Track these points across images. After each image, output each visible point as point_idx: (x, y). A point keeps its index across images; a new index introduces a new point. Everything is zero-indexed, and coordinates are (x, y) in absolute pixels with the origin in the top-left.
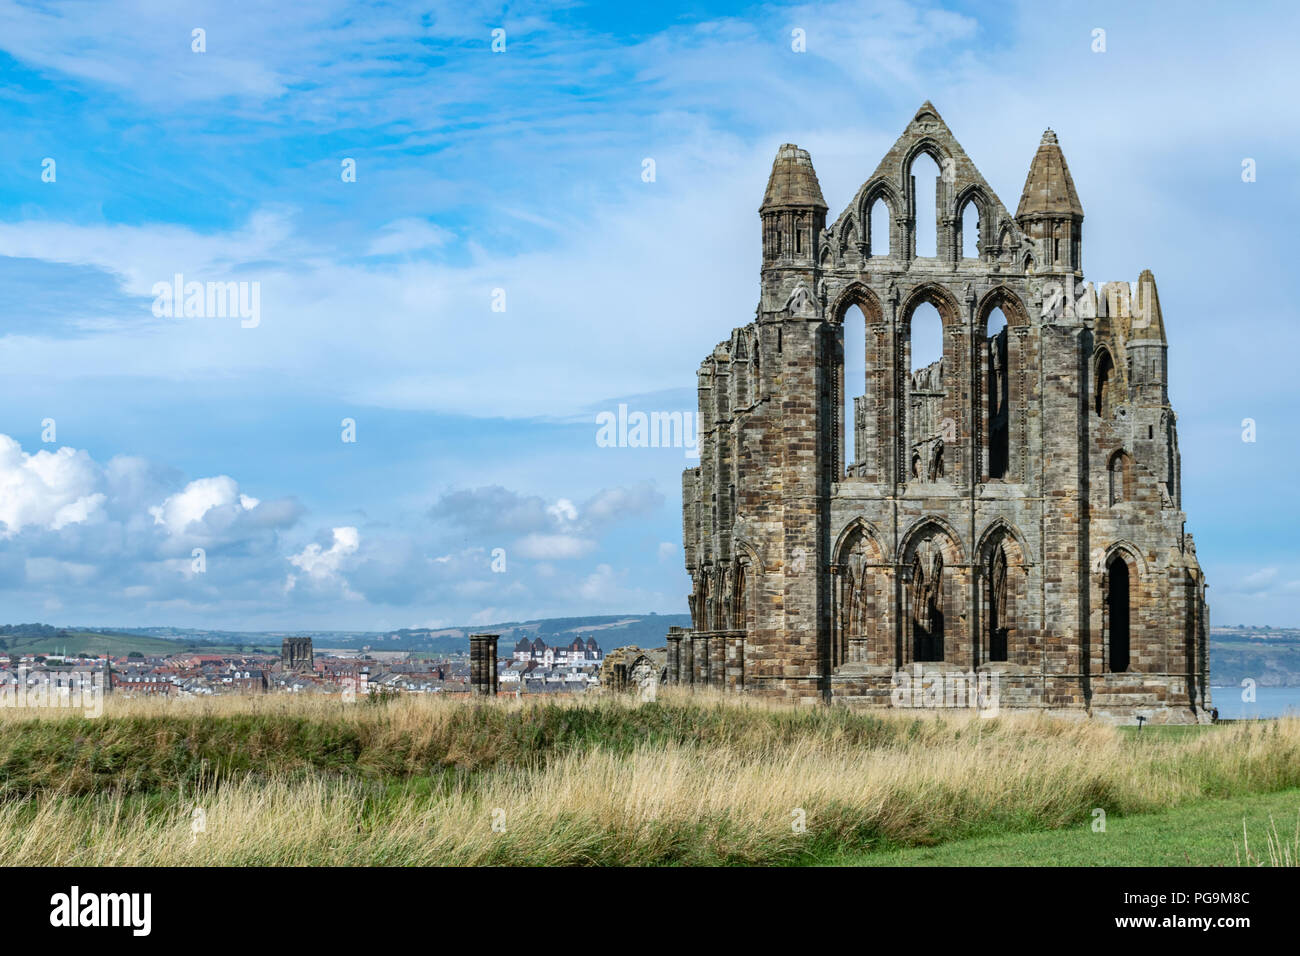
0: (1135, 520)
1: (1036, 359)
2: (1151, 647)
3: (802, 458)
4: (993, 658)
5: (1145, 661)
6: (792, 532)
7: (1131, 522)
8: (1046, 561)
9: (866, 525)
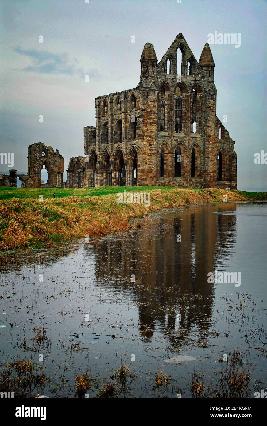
0: (224, 143)
1: (204, 102)
2: (227, 174)
3: (153, 126)
4: (192, 177)
5: (225, 178)
6: (151, 144)
8: (205, 153)
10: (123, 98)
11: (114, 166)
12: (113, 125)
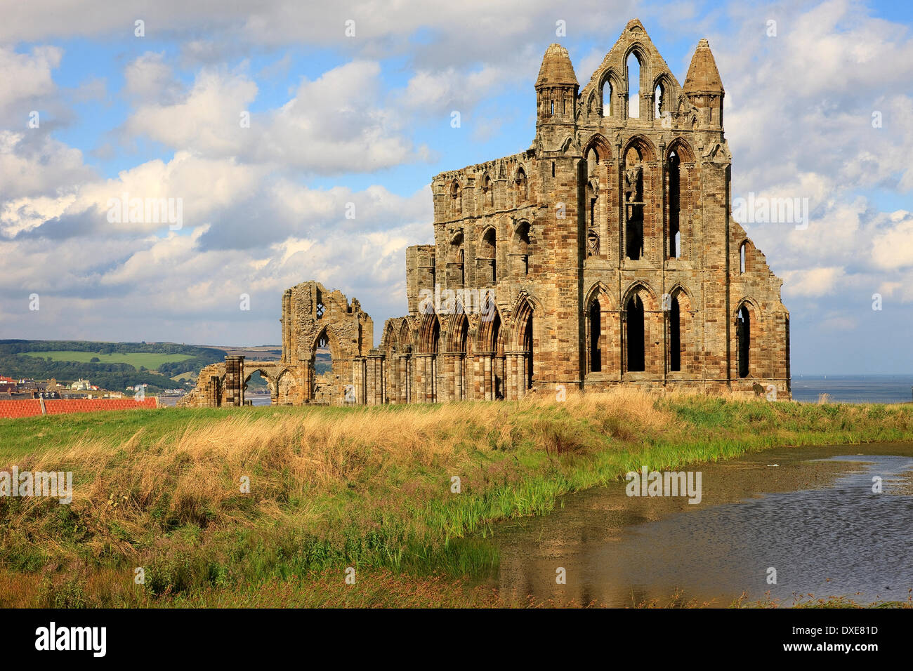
0: (755, 284)
1: (699, 183)
2: (765, 362)
3: (570, 244)
4: (673, 369)
5: (759, 370)
6: (564, 290)
7: (752, 285)
8: (705, 308)
9: (602, 286)
10: (497, 177)
11: (479, 344)
12: (474, 243)
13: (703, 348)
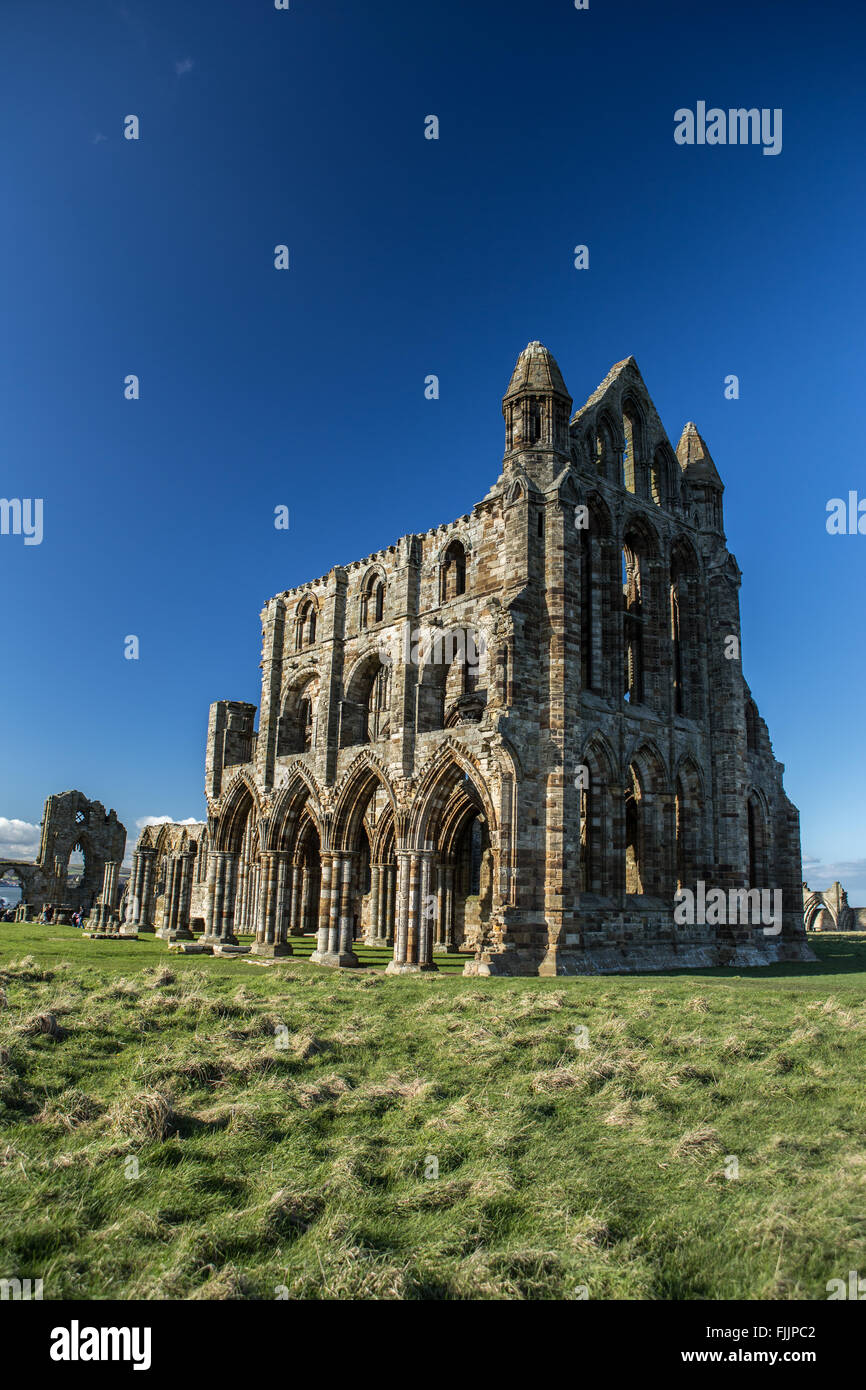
0: (760, 766)
1: (704, 606)
7: (758, 768)
8: (720, 796)
13: (716, 860)
